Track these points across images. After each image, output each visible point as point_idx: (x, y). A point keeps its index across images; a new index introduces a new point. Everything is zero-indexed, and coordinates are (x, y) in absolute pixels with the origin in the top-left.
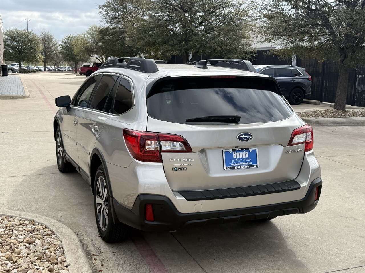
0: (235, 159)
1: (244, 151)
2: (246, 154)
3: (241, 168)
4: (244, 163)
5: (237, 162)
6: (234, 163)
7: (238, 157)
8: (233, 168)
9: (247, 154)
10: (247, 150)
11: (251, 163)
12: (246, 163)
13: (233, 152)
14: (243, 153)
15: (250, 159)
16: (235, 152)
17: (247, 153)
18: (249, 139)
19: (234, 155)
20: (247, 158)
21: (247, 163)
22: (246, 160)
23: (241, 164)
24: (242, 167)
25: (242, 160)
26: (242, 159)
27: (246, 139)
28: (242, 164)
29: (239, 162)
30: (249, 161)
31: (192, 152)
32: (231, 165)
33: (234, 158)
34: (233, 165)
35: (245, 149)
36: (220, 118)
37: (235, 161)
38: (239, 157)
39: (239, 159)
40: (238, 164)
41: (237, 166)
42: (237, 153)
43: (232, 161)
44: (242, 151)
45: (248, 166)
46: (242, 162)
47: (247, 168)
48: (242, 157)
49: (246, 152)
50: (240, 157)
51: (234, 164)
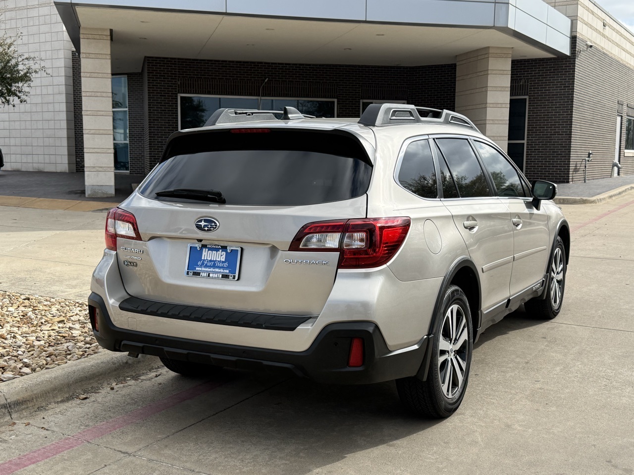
0: (204, 260)
1: (221, 250)
2: (221, 255)
3: (209, 276)
4: (217, 270)
5: (206, 266)
6: (201, 266)
7: (208, 259)
8: (197, 274)
9: (224, 256)
10: (224, 248)
11: (228, 271)
12: (219, 270)
13: (204, 249)
14: (218, 252)
15: (226, 264)
16: (207, 249)
17: (225, 253)
18: (212, 229)
19: (204, 253)
20: (223, 262)
21: (222, 271)
22: (221, 265)
23: (212, 269)
24: (211, 275)
25: (214, 264)
26: (214, 262)
27: (206, 229)
28: (214, 270)
29: (210, 267)
30: (225, 268)
31: (142, 240)
32: (197, 269)
33: (203, 258)
34: (199, 269)
35: (221, 246)
36: (193, 194)
37: (203, 264)
38: (210, 259)
39: (211, 261)
40: (207, 269)
41: (204, 272)
42: (209, 251)
43: (199, 263)
44: (217, 250)
45: (221, 276)
46: (214, 266)
47: (218, 278)
48: (215, 260)
49: (223, 253)
50: (212, 259)
51: (201, 269)
